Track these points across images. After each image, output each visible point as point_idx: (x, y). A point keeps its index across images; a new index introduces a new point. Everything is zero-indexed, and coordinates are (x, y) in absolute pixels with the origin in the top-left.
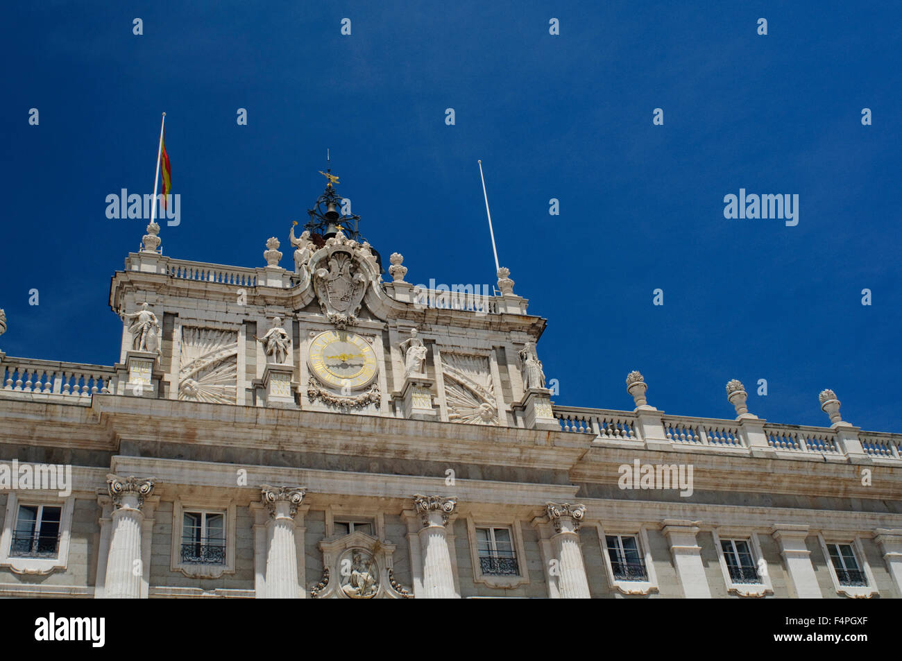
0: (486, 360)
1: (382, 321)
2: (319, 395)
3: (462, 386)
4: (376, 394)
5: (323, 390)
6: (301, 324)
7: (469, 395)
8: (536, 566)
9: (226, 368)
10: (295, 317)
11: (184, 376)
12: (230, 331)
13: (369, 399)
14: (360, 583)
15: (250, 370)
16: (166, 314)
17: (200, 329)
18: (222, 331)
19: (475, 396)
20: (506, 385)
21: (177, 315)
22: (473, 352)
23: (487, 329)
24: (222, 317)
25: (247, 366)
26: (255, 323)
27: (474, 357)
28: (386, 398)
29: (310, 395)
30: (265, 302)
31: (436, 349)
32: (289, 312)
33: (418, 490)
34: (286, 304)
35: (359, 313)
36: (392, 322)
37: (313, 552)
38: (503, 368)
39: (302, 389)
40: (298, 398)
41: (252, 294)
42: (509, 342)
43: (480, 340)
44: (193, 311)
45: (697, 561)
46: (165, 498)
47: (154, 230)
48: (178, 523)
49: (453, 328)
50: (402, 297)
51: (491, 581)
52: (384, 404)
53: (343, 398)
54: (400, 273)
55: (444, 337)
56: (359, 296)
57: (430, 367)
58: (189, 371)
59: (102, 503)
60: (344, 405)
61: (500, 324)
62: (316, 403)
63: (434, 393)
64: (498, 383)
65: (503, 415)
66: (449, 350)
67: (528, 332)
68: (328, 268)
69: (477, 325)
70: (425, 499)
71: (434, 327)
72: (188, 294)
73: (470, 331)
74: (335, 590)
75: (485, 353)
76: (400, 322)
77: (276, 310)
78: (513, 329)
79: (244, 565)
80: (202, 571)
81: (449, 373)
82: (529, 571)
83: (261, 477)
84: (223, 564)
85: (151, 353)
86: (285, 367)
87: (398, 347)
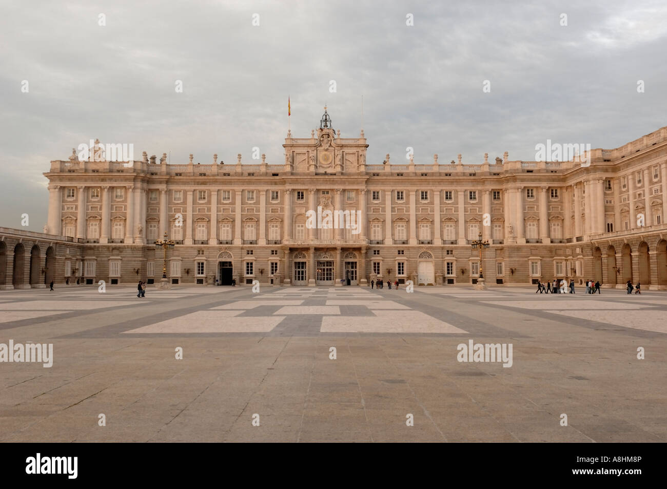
0: (355, 155)
1: (334, 148)
3: (349, 161)
4: (332, 165)
5: (322, 165)
6: (318, 151)
7: (351, 163)
9: (304, 162)
11: (296, 165)
12: (305, 154)
13: (330, 166)
15: (308, 162)
16: (293, 152)
17: (299, 154)
18: (303, 154)
20: (358, 160)
21: (295, 152)
23: (356, 147)
24: (303, 151)
26: (309, 151)
27: (353, 154)
28: (334, 165)
29: (319, 166)
30: (311, 147)
31: (345, 153)
32: (316, 148)
33: (336, 187)
34: (315, 147)
35: (329, 146)
36: (336, 148)
37: (318, 198)
38: (358, 157)
39: (318, 165)
40: (317, 167)
41: (309, 146)
42: (359, 150)
43: (354, 150)
44: (298, 150)
45: (390, 197)
46: (294, 190)
47: (290, 131)
48: (296, 194)
49: (349, 148)
50: (339, 142)
51: (349, 202)
52: (333, 167)
53: (325, 166)
54: (339, 135)
55: (346, 150)
56: (329, 143)
57: (343, 157)
58: (297, 163)
59: (284, 191)
60: (326, 168)
61: (358, 146)
62: (320, 168)
63: (343, 163)
64: (356, 160)
65: (356, 167)
66: (347, 153)
67: (365, 147)
68: (323, 137)
69: (354, 147)
70: (336, 189)
71: (344, 148)
72: (296, 147)
73: (352, 148)
74: (321, 205)
75: (355, 153)
76: (338, 148)
77: (313, 148)
78: (361, 147)
79: (307, 201)
80: (300, 202)
81: (347, 158)
82: (356, 200)
83: (309, 187)
84: (304, 201)
85: (289, 163)
86: (313, 163)
87: (336, 155)
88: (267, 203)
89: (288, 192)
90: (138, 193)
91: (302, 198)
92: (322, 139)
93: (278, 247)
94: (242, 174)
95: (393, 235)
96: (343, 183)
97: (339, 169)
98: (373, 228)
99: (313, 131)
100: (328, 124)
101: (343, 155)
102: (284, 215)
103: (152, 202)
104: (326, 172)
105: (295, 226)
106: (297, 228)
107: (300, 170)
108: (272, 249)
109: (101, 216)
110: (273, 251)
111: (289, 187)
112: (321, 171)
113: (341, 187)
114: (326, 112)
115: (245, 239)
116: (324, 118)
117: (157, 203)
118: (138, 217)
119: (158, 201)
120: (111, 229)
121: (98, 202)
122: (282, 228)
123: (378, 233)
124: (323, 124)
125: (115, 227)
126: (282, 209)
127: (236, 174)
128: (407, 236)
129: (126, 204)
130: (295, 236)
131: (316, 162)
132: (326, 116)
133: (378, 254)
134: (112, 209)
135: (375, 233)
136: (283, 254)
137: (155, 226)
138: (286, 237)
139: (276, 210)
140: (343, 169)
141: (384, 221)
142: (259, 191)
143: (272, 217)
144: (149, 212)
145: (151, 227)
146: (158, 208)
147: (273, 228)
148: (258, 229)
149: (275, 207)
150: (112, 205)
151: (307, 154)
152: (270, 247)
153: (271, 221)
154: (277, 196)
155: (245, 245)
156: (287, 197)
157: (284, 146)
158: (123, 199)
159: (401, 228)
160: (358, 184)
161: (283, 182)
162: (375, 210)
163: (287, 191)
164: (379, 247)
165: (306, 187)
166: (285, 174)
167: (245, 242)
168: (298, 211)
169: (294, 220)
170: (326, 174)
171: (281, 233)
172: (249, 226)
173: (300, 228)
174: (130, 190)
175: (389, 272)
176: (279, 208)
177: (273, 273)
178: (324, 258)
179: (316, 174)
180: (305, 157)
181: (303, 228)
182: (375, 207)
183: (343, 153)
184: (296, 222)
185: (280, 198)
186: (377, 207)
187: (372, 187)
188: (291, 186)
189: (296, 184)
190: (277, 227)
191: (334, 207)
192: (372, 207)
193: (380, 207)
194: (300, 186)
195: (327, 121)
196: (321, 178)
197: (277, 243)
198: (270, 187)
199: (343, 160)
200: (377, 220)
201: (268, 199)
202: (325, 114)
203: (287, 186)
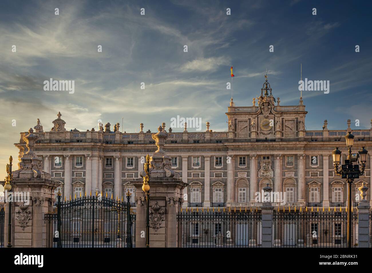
0: (294, 121)
1: (274, 115)
3: (289, 127)
4: (272, 131)
5: (262, 131)
6: (259, 118)
7: (290, 129)
9: (246, 129)
13: (270, 133)
14: (266, 168)
16: (235, 119)
17: (241, 121)
18: (245, 121)
19: (291, 129)
20: (297, 126)
21: (237, 119)
22: (291, 119)
23: (295, 114)
24: (245, 118)
26: (250, 119)
27: (292, 120)
28: (274, 132)
30: (252, 114)
32: (256, 116)
33: (275, 153)
34: (256, 114)
35: (270, 114)
37: (259, 163)
38: (297, 123)
39: (259, 132)
40: (258, 134)
41: (250, 114)
42: (299, 117)
43: (293, 117)
44: (240, 118)
45: (327, 161)
46: (236, 156)
47: (232, 100)
48: (239, 159)
49: (288, 115)
50: (278, 109)
51: (288, 167)
53: (266, 132)
54: (278, 102)
55: (286, 117)
56: (270, 110)
57: (283, 124)
58: (239, 130)
59: (227, 157)
60: (266, 134)
61: (297, 113)
62: (261, 134)
63: (283, 130)
64: (296, 126)
65: (295, 133)
66: (287, 120)
67: (303, 114)
68: (264, 105)
69: (293, 114)
70: (276, 155)
71: (284, 115)
72: (238, 115)
73: (291, 115)
74: (262, 169)
75: (294, 119)
76: (277, 115)
77: (254, 116)
78: (300, 114)
79: (248, 166)
80: (242, 167)
81: (286, 125)
82: (295, 165)
83: (250, 153)
84: (245, 166)
85: (232, 131)
86: (254, 130)
87: (276, 122)
88: (212, 168)
90: (96, 160)
92: (262, 107)
93: (221, 210)
94: (188, 141)
95: (330, 197)
96: (282, 149)
97: (278, 136)
98: (311, 192)
100: (269, 92)
101: (283, 121)
102: (227, 179)
103: (107, 168)
104: (266, 138)
105: (238, 190)
106: (240, 192)
107: (242, 136)
108: (216, 211)
109: (63, 181)
111: (231, 153)
112: (262, 137)
113: (281, 153)
114: (267, 81)
115: (191, 202)
116: (265, 86)
117: (112, 169)
118: (95, 182)
119: (112, 167)
120: (72, 193)
121: (61, 169)
122: (225, 191)
123: (316, 196)
124: (264, 92)
125: (76, 191)
126: (225, 174)
127: (182, 142)
128: (344, 199)
129: (85, 170)
130: (238, 199)
131: (256, 129)
132: (267, 84)
134: (73, 175)
135: (313, 195)
137: (110, 190)
138: (229, 200)
139: (220, 175)
140: (282, 136)
141: (322, 184)
142: (203, 157)
143: (216, 181)
144: (105, 177)
145: (107, 190)
146: (112, 174)
147: (217, 192)
148: (203, 193)
149: (218, 172)
150: (73, 172)
151: (248, 122)
153: (215, 185)
154: (220, 161)
155: (191, 208)
157: (228, 114)
158: (82, 166)
159: (338, 191)
160: (296, 149)
161: (226, 149)
162: (313, 174)
164: (317, 209)
165: (248, 153)
166: (227, 141)
167: (191, 205)
168: (240, 175)
169: (236, 184)
170: (266, 140)
171: (224, 196)
172: (194, 190)
173: (242, 192)
174: (88, 158)
175: (326, 233)
176: (223, 173)
177: (216, 234)
179: (258, 141)
180: (247, 124)
181: (245, 192)
182: (313, 171)
183: (283, 120)
184: (238, 186)
185: (223, 163)
186: (316, 171)
187: (310, 152)
188: (233, 152)
189: (237, 150)
190: (221, 191)
191: (274, 172)
192: (311, 171)
193: (318, 171)
194: (241, 152)
195: (268, 89)
196: (261, 144)
197: (221, 206)
198: (214, 153)
199: (283, 127)
200: (315, 184)
201: (212, 164)
202: (266, 83)
203: (229, 152)
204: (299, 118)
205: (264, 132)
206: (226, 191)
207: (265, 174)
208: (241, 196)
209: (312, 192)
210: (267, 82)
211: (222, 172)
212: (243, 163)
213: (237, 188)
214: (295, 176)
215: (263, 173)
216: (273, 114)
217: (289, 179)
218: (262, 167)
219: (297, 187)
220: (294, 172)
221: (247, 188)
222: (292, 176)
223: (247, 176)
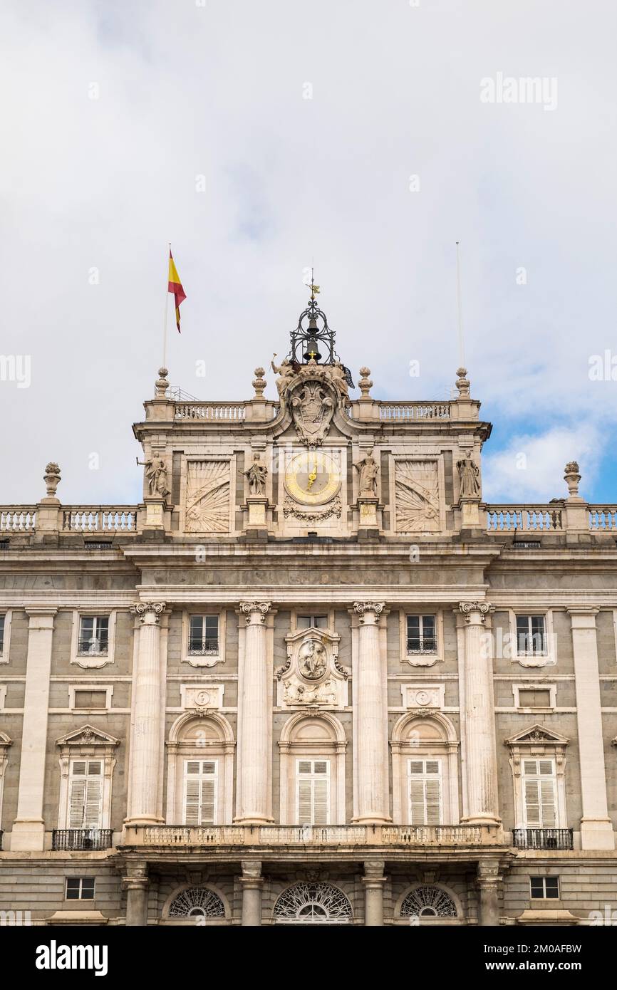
0: (435, 464)
1: (348, 437)
2: (293, 511)
3: (411, 490)
4: (337, 506)
5: (296, 507)
6: (281, 449)
7: (417, 499)
8: (451, 648)
9: (222, 494)
10: (275, 443)
11: (189, 505)
12: (224, 461)
13: (331, 510)
14: (313, 668)
15: (239, 495)
16: (174, 452)
17: (201, 462)
18: (217, 462)
19: (423, 499)
21: (182, 452)
22: (423, 457)
23: (438, 434)
24: (217, 450)
25: (237, 492)
26: (244, 452)
27: (426, 462)
28: (346, 509)
29: (286, 512)
30: (251, 433)
31: (391, 459)
32: (270, 439)
33: (357, 595)
34: (267, 432)
35: (328, 432)
36: (355, 438)
37: (281, 643)
38: (448, 472)
39: (279, 506)
40: (275, 512)
41: (240, 429)
42: (455, 443)
43: (430, 446)
44: (195, 447)
45: (592, 638)
46: (174, 609)
47: (163, 374)
48: (185, 627)
49: (406, 438)
50: (365, 412)
51: (414, 660)
52: (344, 514)
53: (311, 511)
54: (365, 387)
55: (399, 446)
56: (328, 418)
57: (385, 476)
58: (193, 501)
59: (134, 616)
60: (311, 518)
61: (449, 430)
62: (291, 518)
63: (386, 501)
64: (442, 486)
65: (443, 515)
66: (403, 457)
67: (475, 435)
68: (302, 396)
69: (429, 433)
70: (361, 604)
71: (391, 438)
72: (190, 433)
73: (422, 438)
74: (294, 672)
75: (434, 457)
76: (362, 437)
77: (259, 439)
78: (459, 432)
79: (231, 656)
80: (203, 661)
81: (401, 480)
82: (446, 652)
83: (240, 594)
84: (217, 655)
85: (161, 497)
86: (261, 496)
87: (356, 464)
88: (59, 664)
89: (150, 618)
91: (212, 645)
92: (296, 401)
93: (96, 864)
96: (387, 575)
97: (368, 522)
98: (525, 779)
99: (260, 374)
100: (322, 347)
101: (385, 464)
102: (127, 716)
104: (313, 534)
105: (179, 768)
106: (188, 777)
107: (205, 527)
108: (70, 872)
110: (72, 882)
111: (153, 593)
112: (293, 528)
116: (306, 324)
122: (119, 774)
123: (548, 796)
124: (303, 347)
126: (123, 694)
130: (177, 810)
131: (270, 492)
132: (313, 318)
133: (553, 893)
135: (531, 796)
136: (117, 897)
138: (136, 815)
139: (95, 698)
140: (385, 525)
141: (573, 743)
143: (76, 727)
147: (78, 777)
148: (11, 783)
149: (91, 682)
151: (233, 464)
152: (63, 864)
153: (71, 745)
154: (103, 634)
156: (148, 642)
157: (141, 432)
160: (453, 580)
161: (131, 573)
162: (529, 698)
163: (142, 613)
164: (552, 863)
165: (230, 596)
166: (140, 539)
168: (190, 699)
169: (172, 740)
170: (313, 539)
171: (113, 796)
173: (201, 777)
176: (110, 689)
178: (303, 912)
179: (274, 542)
180: (228, 474)
181: (214, 777)
182: (527, 682)
183: (385, 457)
184: (182, 751)
185: (116, 642)
186: (540, 682)
187: (512, 594)
188: (163, 590)
189: (183, 580)
190: (99, 773)
191: (350, 682)
192: (517, 682)
193: (550, 682)
194: (202, 590)
195: (318, 337)
196: (294, 553)
197: (95, 846)
198: (75, 595)
199: (385, 488)
200: (543, 741)
201: (61, 648)
202: (311, 311)
203: (146, 590)
204: (455, 449)
205: (302, 509)
206: (122, 773)
207: (308, 696)
208: (192, 796)
209: (530, 778)
210: (313, 307)
211: (109, 683)
212: (207, 643)
213: (176, 761)
214: (446, 705)
215: (300, 691)
216: (344, 435)
217: (419, 718)
218: (294, 662)
219: (459, 755)
220: (442, 686)
221: (224, 762)
222: (434, 705)
223: (227, 701)
